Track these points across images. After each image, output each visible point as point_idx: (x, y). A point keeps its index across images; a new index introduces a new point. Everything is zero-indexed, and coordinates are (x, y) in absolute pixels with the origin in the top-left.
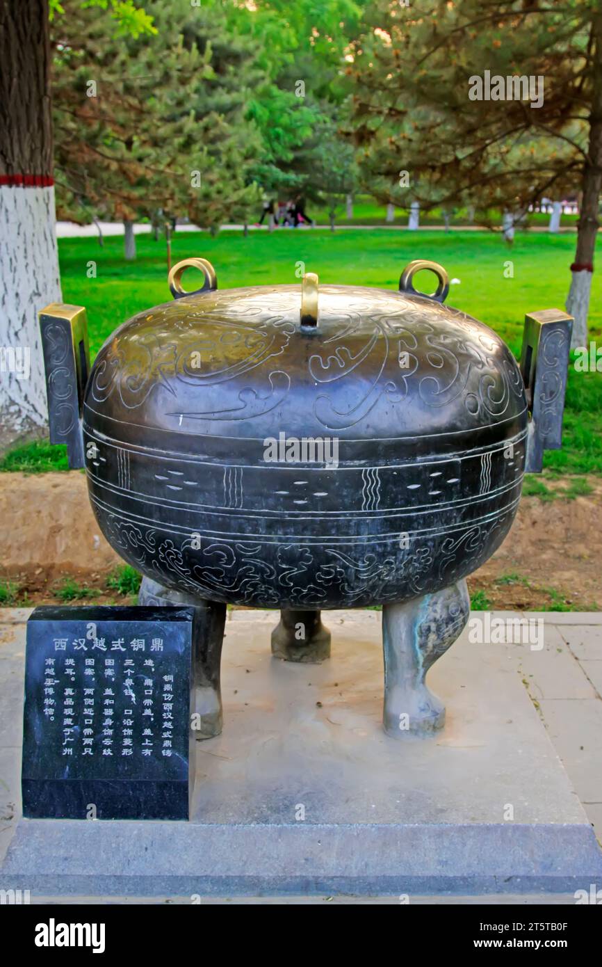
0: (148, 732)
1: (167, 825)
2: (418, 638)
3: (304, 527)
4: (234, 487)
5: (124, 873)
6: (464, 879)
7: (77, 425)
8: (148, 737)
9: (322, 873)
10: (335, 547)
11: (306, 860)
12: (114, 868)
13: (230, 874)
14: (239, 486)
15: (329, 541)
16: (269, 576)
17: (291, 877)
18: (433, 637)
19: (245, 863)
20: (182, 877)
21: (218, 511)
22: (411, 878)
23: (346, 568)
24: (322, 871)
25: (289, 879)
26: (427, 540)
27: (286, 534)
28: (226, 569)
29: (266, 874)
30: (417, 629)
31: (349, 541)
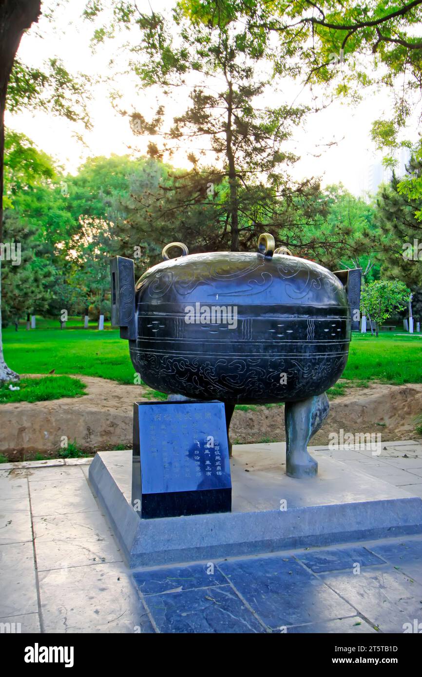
0: (208, 462)
1: (221, 516)
2: (311, 420)
3: (283, 348)
4: (247, 328)
5: (201, 546)
6: (369, 531)
7: (134, 316)
8: (208, 465)
9: (302, 534)
10: (295, 359)
11: (294, 528)
12: (196, 543)
13: (257, 539)
14: (250, 328)
15: (293, 356)
16: (262, 376)
17: (288, 538)
18: (318, 419)
19: (264, 532)
20: (232, 544)
21: (239, 342)
22: (345, 532)
23: (299, 371)
24: (302, 533)
25: (286, 540)
26: (330, 358)
27: (273, 352)
28: (240, 374)
29: (275, 538)
30: (311, 415)
31: (301, 356)
